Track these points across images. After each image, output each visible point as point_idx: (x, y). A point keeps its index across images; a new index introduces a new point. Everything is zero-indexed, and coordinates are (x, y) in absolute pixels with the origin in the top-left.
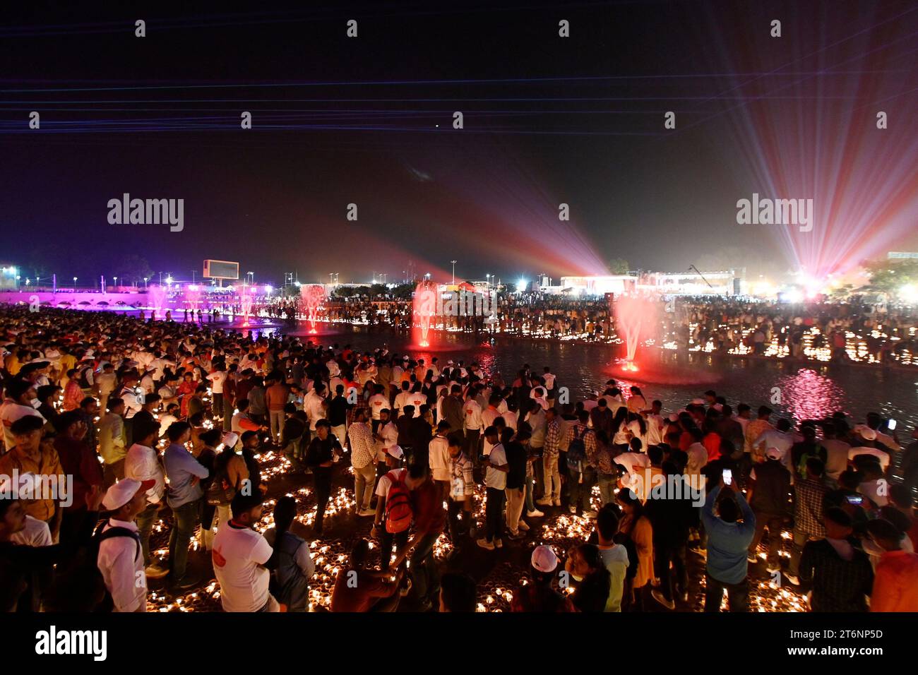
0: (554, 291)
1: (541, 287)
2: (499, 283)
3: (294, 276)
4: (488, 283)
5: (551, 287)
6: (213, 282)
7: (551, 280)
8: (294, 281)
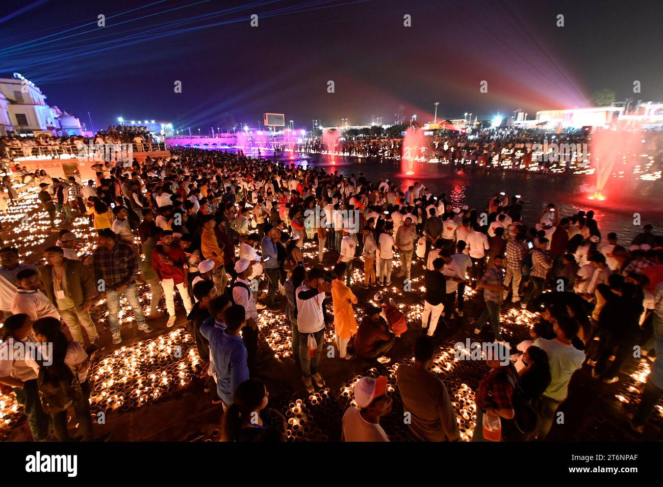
0: (528, 125)
1: (515, 122)
2: (476, 120)
3: (318, 122)
4: (465, 121)
5: (526, 121)
6: (271, 129)
7: (526, 114)
8: (318, 125)
